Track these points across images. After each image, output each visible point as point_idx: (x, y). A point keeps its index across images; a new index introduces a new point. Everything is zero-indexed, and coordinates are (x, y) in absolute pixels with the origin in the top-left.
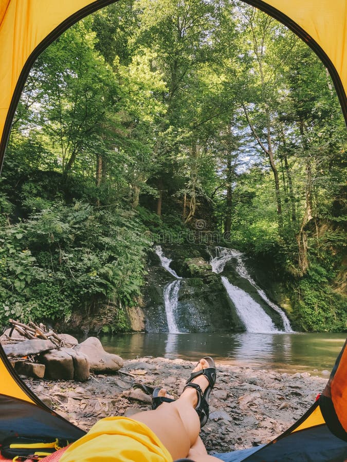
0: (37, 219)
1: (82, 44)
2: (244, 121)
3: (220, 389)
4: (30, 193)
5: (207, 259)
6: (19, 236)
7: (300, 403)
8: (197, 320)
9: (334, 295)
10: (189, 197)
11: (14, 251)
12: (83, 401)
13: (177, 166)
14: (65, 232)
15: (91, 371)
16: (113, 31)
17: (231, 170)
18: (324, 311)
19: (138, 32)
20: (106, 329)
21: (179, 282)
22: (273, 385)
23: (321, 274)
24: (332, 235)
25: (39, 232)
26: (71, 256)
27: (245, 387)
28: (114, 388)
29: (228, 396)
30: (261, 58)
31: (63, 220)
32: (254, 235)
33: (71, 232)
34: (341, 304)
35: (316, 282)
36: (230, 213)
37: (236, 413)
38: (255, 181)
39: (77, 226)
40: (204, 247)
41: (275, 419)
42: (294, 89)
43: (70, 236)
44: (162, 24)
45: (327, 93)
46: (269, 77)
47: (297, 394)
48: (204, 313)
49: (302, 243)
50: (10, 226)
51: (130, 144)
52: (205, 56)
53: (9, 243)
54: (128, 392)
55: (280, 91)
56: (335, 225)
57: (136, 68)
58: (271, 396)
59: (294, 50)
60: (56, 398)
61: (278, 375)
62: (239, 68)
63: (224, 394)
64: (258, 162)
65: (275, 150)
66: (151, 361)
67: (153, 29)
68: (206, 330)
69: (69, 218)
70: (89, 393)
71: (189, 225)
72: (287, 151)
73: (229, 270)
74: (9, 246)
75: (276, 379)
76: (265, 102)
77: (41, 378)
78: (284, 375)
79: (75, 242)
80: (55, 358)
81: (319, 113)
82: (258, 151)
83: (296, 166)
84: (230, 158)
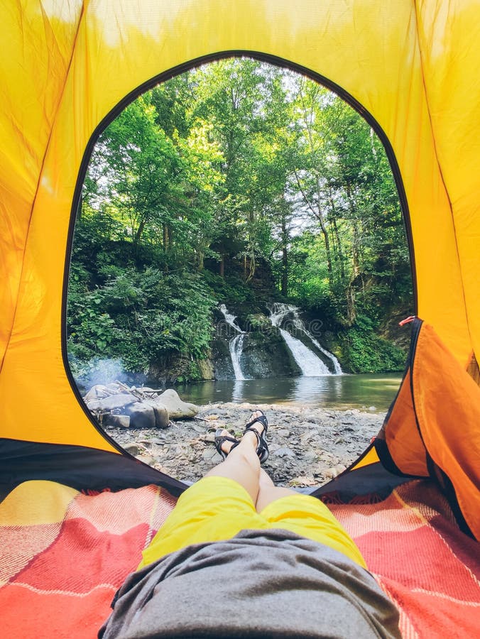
0: (112, 286)
1: (143, 118)
2: (296, 187)
3: (284, 429)
4: (104, 261)
5: (267, 314)
6: (98, 301)
7: (353, 438)
8: (260, 368)
9: (378, 341)
10: (249, 259)
11: (94, 315)
12: (165, 446)
13: (236, 231)
14: (139, 296)
15: (170, 419)
16: (171, 104)
17: (285, 233)
18: (370, 355)
19: (194, 105)
20: (181, 379)
21: (243, 336)
22: (328, 422)
23: (367, 324)
24: (376, 289)
25: (115, 297)
26: (146, 317)
27: (304, 426)
28: (192, 433)
29: (291, 434)
30: (310, 127)
31: (136, 285)
32: (308, 291)
33: (144, 296)
34: (384, 349)
35: (363, 330)
36: (285, 272)
37: (298, 449)
38: (308, 242)
39: (149, 290)
40: (264, 304)
41: (331, 452)
42: (341, 155)
43: (144, 299)
44: (216, 96)
45: (372, 158)
46: (318, 144)
47: (350, 430)
48: (266, 361)
49: (350, 297)
50: (89, 293)
51: (192, 213)
52: (258, 127)
53: (89, 308)
54: (204, 436)
55: (329, 158)
56: (379, 280)
57: (194, 141)
58: (327, 433)
59: (341, 118)
60: (141, 445)
61: (332, 413)
62: (290, 137)
63: (287, 432)
64: (310, 225)
65: (325, 213)
66: (222, 406)
67: (209, 102)
68: (268, 376)
69: (142, 283)
70: (170, 438)
71: (249, 284)
72: (335, 215)
73: (287, 323)
74: (89, 311)
75: (330, 417)
76: (315, 168)
77: (127, 428)
78: (337, 412)
79: (148, 305)
80: (138, 410)
81: (366, 178)
82: (309, 215)
83: (344, 228)
84: (284, 222)
